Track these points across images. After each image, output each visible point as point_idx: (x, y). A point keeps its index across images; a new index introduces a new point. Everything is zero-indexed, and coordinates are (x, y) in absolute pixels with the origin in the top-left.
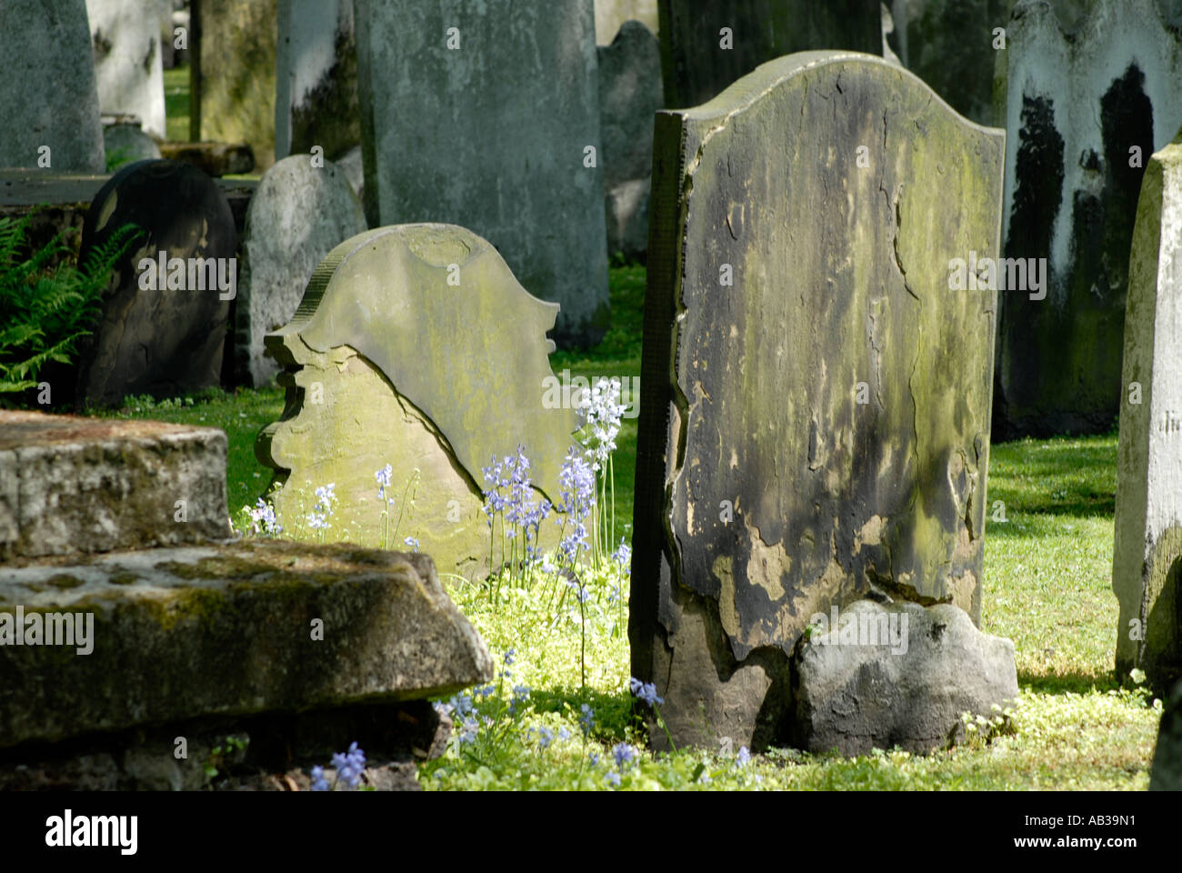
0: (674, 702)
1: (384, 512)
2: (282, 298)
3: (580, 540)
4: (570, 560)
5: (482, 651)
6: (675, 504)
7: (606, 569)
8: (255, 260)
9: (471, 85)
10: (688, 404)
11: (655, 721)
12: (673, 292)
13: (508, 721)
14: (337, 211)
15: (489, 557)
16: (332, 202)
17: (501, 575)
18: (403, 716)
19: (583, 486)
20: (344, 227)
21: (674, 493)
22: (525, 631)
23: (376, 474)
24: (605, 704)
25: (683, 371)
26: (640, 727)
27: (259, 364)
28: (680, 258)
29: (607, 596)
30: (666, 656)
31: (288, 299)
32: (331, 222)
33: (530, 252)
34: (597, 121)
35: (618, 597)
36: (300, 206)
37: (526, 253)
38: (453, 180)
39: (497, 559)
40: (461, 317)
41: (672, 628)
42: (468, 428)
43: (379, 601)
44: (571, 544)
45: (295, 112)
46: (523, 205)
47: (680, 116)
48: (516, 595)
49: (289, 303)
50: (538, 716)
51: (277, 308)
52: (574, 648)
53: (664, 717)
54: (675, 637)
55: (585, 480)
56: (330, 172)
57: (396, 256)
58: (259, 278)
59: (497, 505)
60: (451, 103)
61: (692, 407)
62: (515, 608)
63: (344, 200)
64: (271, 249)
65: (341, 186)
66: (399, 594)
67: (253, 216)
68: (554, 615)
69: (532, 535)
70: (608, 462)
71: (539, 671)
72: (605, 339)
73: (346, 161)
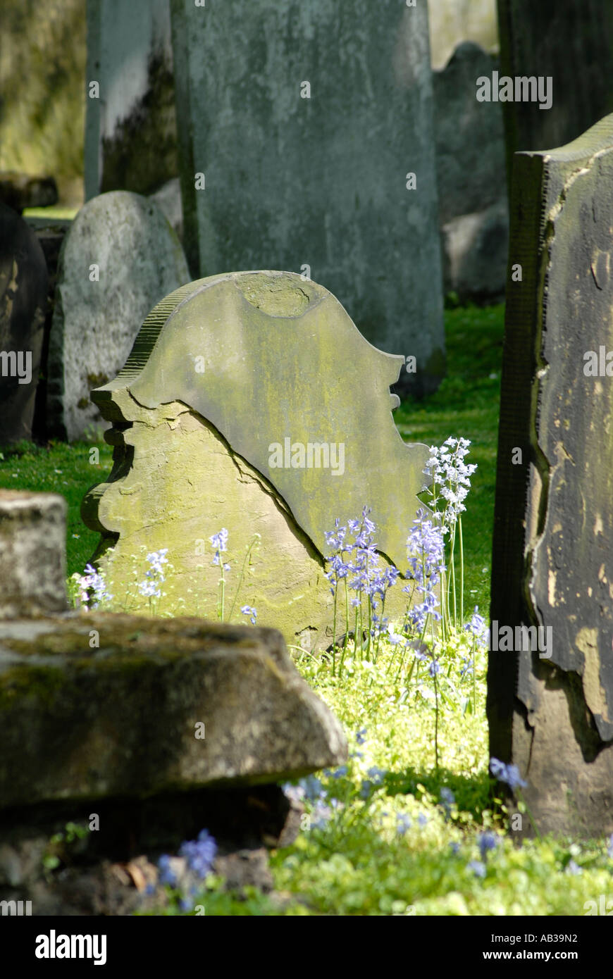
0: (536, 785)
1: (221, 579)
2: (98, 345)
3: (431, 610)
4: (419, 631)
5: (337, 732)
6: (535, 573)
7: (455, 640)
8: (68, 305)
9: (297, 115)
10: (549, 466)
11: (515, 805)
12: (533, 347)
13: (359, 804)
14: (156, 252)
15: (331, 626)
16: (150, 242)
17: (344, 645)
18: (253, 801)
19: (432, 551)
20: (163, 269)
21: (535, 560)
22: (373, 707)
23: (211, 538)
24: (462, 787)
25: (544, 431)
26: (500, 811)
27: (73, 416)
28: (540, 310)
29: (458, 669)
30: (526, 735)
31: (104, 347)
32: (149, 264)
33: (360, 294)
34: (432, 152)
35: (470, 670)
36: (116, 247)
37: (356, 295)
38: (280, 217)
39: (341, 630)
40: (301, 369)
41: (533, 705)
42: (307, 489)
43: (227, 679)
44: (419, 613)
45: (106, 143)
46: (352, 244)
47: (541, 158)
48: (362, 668)
49: (105, 350)
50: (390, 799)
51: (92, 356)
52: (425, 725)
53: (527, 801)
54: (536, 715)
55: (434, 544)
56: (148, 210)
57: (231, 305)
58: (72, 324)
59: (341, 572)
60: (276, 135)
61: (553, 469)
62: (360, 682)
63: (163, 240)
64: (86, 292)
65: (160, 225)
66: (248, 672)
67: (67, 258)
68: (402, 690)
69: (377, 603)
70: (458, 523)
71: (388, 750)
72: (441, 387)
73: (162, 195)
